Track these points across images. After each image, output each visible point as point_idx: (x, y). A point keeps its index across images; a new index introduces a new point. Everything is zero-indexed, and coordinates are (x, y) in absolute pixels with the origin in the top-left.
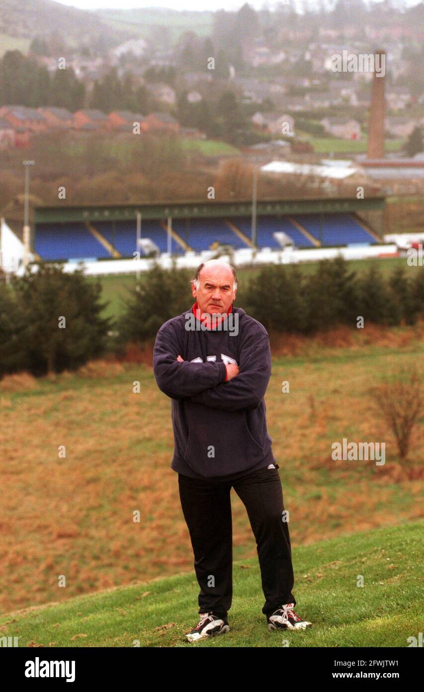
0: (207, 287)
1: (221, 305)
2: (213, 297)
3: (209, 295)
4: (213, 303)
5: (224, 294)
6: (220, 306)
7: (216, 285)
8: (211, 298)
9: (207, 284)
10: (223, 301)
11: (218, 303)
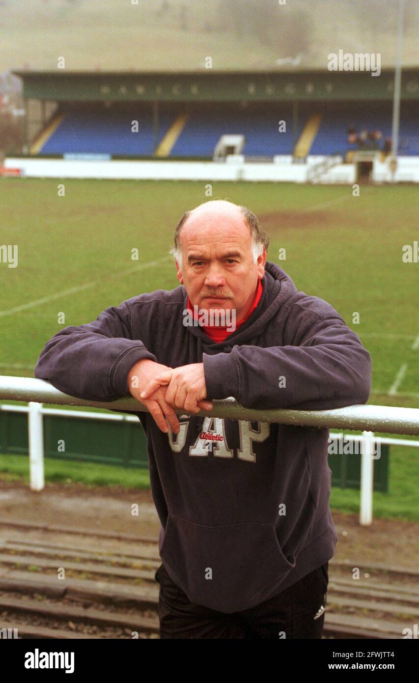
0: (192, 262)
1: (226, 295)
2: (207, 282)
3: (199, 279)
4: (209, 295)
5: (230, 271)
6: (225, 298)
7: (208, 256)
8: (203, 284)
9: (191, 258)
10: (230, 287)
11: (219, 293)
